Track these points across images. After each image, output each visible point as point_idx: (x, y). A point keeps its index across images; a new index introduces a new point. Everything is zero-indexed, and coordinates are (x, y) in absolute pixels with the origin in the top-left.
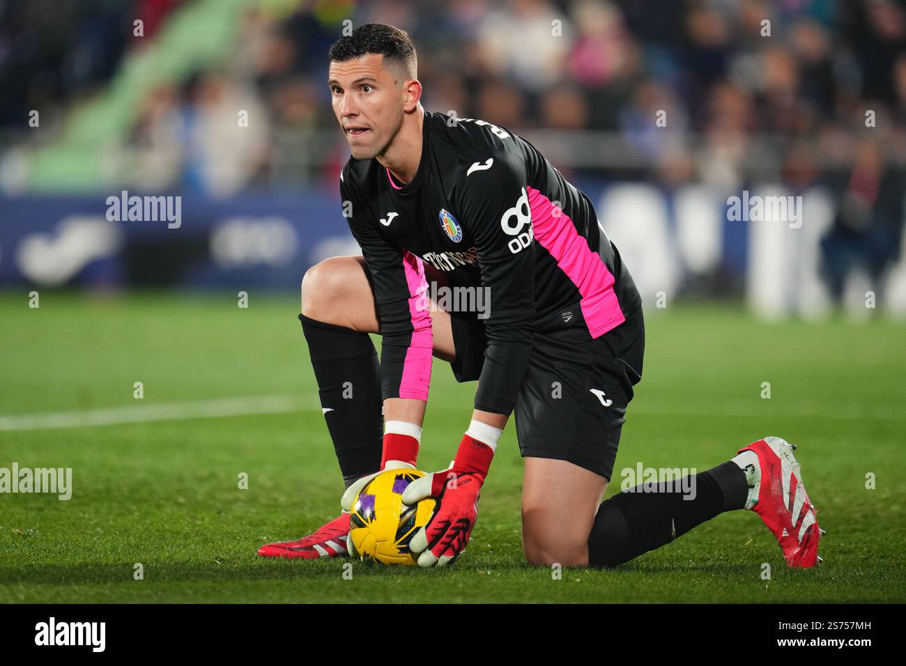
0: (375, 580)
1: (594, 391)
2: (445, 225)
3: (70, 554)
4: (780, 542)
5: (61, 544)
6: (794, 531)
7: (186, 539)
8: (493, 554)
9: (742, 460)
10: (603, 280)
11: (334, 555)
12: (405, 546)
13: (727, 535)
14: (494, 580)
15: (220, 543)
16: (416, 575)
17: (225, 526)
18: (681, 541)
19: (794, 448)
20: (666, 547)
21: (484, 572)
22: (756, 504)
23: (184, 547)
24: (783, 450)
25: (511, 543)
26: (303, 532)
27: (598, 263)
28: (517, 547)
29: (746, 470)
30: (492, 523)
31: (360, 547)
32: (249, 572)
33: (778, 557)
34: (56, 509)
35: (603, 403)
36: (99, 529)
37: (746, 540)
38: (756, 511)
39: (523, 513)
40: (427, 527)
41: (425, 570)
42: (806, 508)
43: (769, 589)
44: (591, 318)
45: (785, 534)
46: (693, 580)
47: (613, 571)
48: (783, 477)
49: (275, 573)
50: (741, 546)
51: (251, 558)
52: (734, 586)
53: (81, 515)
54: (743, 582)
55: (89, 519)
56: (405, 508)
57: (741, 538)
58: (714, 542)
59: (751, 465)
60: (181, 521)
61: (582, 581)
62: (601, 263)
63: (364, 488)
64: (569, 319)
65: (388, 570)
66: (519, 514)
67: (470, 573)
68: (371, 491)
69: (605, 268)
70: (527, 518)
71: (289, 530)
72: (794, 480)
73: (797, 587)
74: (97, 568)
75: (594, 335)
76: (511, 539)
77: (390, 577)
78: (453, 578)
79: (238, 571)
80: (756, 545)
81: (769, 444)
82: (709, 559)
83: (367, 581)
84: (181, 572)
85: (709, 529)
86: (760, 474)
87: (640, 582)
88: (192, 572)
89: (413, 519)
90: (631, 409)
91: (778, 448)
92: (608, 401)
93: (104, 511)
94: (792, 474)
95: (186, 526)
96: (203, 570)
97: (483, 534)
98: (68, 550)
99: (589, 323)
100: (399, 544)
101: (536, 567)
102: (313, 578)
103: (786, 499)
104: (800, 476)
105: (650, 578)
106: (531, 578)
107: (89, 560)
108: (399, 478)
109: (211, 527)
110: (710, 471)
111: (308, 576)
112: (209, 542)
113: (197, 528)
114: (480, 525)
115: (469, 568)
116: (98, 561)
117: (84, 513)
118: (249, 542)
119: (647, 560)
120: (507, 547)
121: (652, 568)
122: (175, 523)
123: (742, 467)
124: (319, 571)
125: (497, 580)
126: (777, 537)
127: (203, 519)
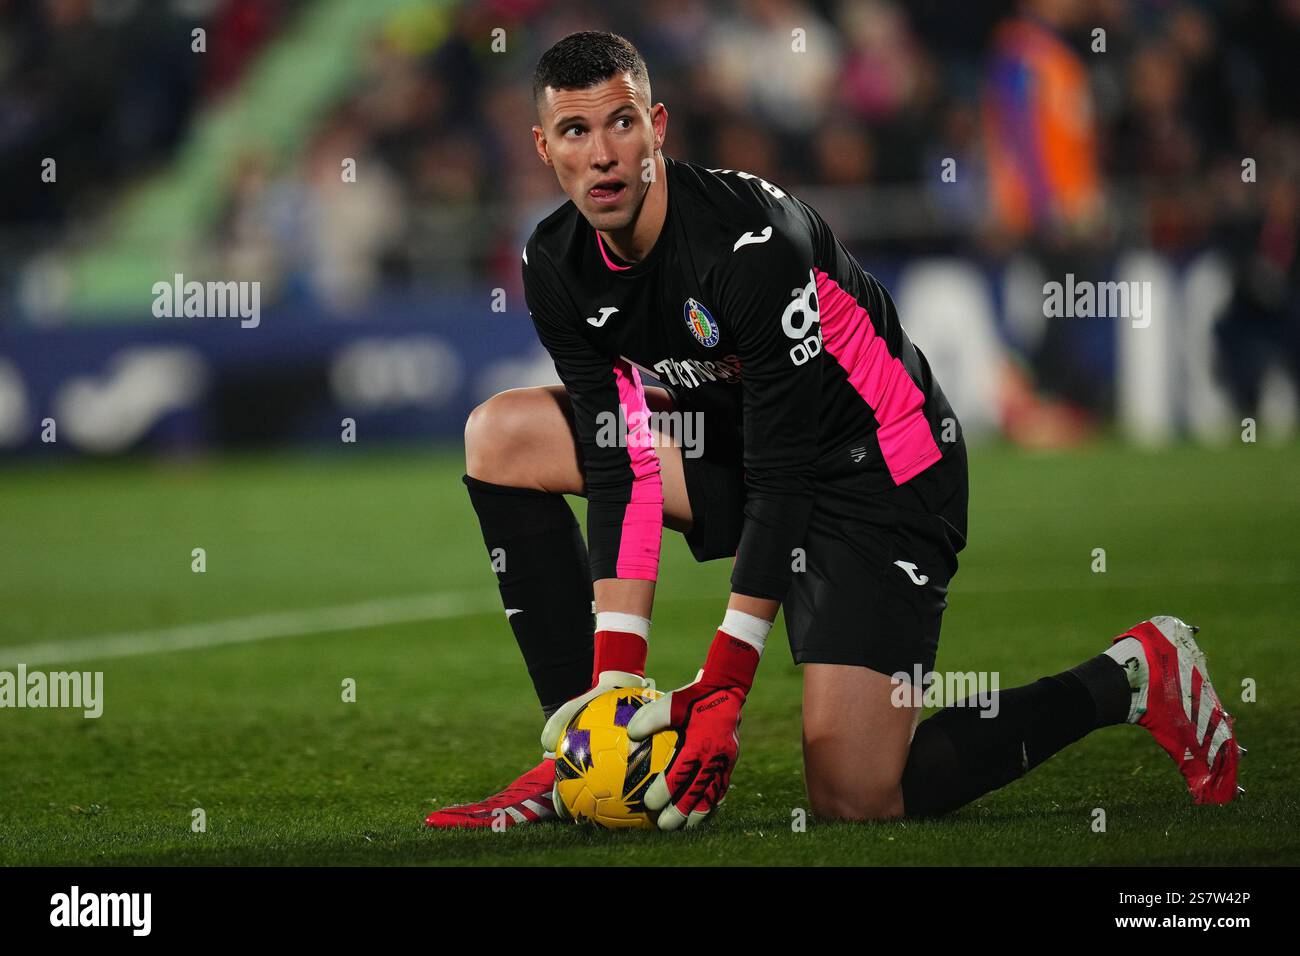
0: (597, 853)
1: (900, 564)
2: (692, 322)
3: (154, 837)
4: (1182, 769)
5: (141, 823)
6: (1201, 751)
7: (321, 808)
8: (767, 806)
9: (1121, 652)
10: (907, 398)
11: (534, 819)
12: (637, 802)
13: (1105, 761)
14: (770, 845)
15: (370, 811)
16: (655, 842)
17: (376, 786)
18: (1037, 774)
19: (1195, 631)
20: (1017, 783)
21: (754, 834)
22: (1144, 714)
23: (319, 819)
24: (1180, 635)
25: (790, 789)
26: (488, 789)
27: (900, 374)
28: (800, 795)
29: (1127, 667)
30: (762, 761)
31: (572, 807)
32: (414, 850)
33: (1181, 790)
34: (131, 773)
35: (915, 580)
36: (194, 800)
37: (1132, 768)
38: (1145, 726)
39: (805, 742)
40: (667, 772)
41: (668, 834)
42: (1216, 717)
43: (1170, 838)
44: (891, 457)
45: (1188, 756)
46: (1059, 830)
47: (941, 823)
48: (1181, 674)
49: (451, 851)
50: (1126, 777)
51: (415, 830)
52: (1119, 835)
53: (168, 780)
54: (1132, 829)
55: (179, 786)
56: (635, 746)
57: (1125, 764)
58: (1086, 773)
59: (1133, 658)
60: (313, 781)
61: (896, 840)
62: (905, 373)
63: (573, 721)
64: (861, 457)
65: (614, 836)
66: (799, 746)
67: (734, 836)
68: (583, 724)
69: (911, 381)
70: (812, 750)
71: (468, 787)
72: (1196, 678)
73: (1211, 832)
74: (194, 856)
75: (898, 480)
76: (792, 783)
77: (618, 848)
78: (709, 844)
79: (398, 849)
80: (1148, 775)
81: (1159, 627)
82: (1080, 798)
83: (585, 855)
84: (316, 856)
85: (1078, 754)
86: (1147, 671)
87: (982, 837)
88: (331, 855)
89: (647, 762)
90: (955, 587)
91: (1172, 632)
92: (921, 577)
93: (200, 772)
94: (1194, 667)
95: (319, 788)
96: (347, 852)
97: (750, 779)
98: (151, 832)
99: (889, 463)
100: (629, 800)
101: (829, 823)
102: (506, 855)
103: (1187, 704)
104: (1206, 670)
105: (997, 830)
106: (824, 839)
107: (183, 845)
108: (622, 703)
109: (356, 788)
110: (1072, 670)
111: (498, 852)
112: (355, 810)
113: (335, 791)
114: (745, 766)
115: (731, 829)
116: (196, 846)
117: (172, 777)
118: (412, 806)
119: (989, 805)
120: (785, 796)
121: (998, 815)
122: (304, 785)
123: (1121, 661)
124: (515, 844)
125: (774, 844)
126: (1177, 762)
127: (343, 778)
